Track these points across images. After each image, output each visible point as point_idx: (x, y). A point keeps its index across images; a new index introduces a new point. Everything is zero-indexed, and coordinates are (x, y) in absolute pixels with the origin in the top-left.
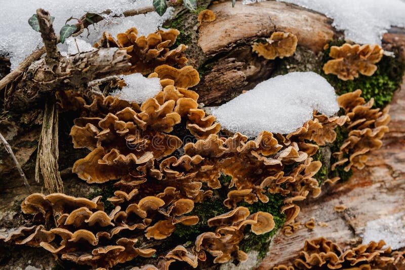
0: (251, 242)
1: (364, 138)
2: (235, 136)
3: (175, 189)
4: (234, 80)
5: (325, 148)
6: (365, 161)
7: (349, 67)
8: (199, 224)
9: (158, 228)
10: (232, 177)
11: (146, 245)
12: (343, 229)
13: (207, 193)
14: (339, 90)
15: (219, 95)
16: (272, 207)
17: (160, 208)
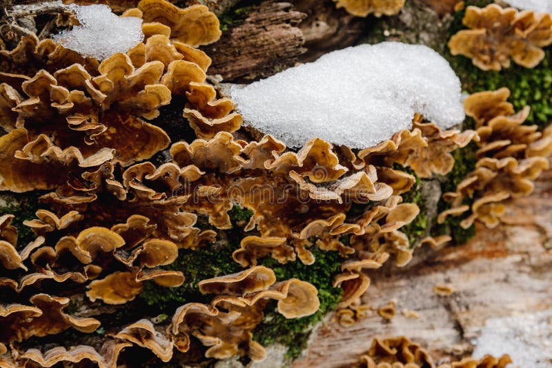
0: (275, 329)
1: (502, 174)
2: (264, 141)
3: (148, 220)
4: (283, 41)
5: (430, 182)
6: (500, 214)
7: (494, 47)
8: (186, 286)
9: (112, 284)
10: (255, 211)
11: (86, 312)
12: (444, 327)
13: (205, 235)
14: (471, 84)
15: (254, 64)
16: (321, 274)
17: (118, 249)
